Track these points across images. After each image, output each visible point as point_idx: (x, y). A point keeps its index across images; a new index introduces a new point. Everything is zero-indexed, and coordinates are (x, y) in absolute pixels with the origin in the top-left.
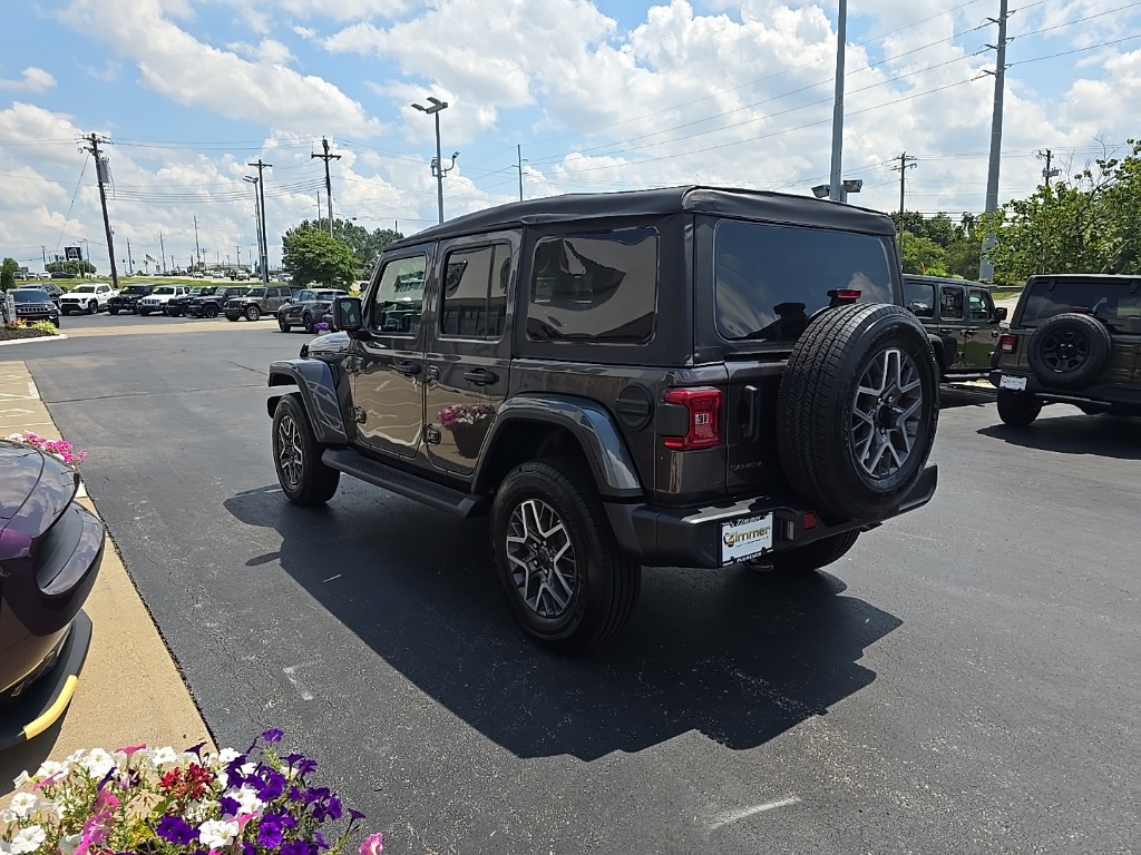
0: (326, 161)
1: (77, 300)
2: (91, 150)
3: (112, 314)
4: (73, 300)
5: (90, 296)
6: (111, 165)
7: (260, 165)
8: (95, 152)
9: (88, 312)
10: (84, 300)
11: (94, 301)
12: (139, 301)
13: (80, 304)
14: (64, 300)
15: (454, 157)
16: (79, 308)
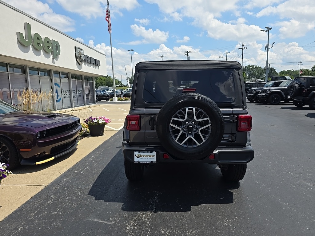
0: (243, 50)
2: (187, 55)
7: (227, 53)
15: (273, 44)
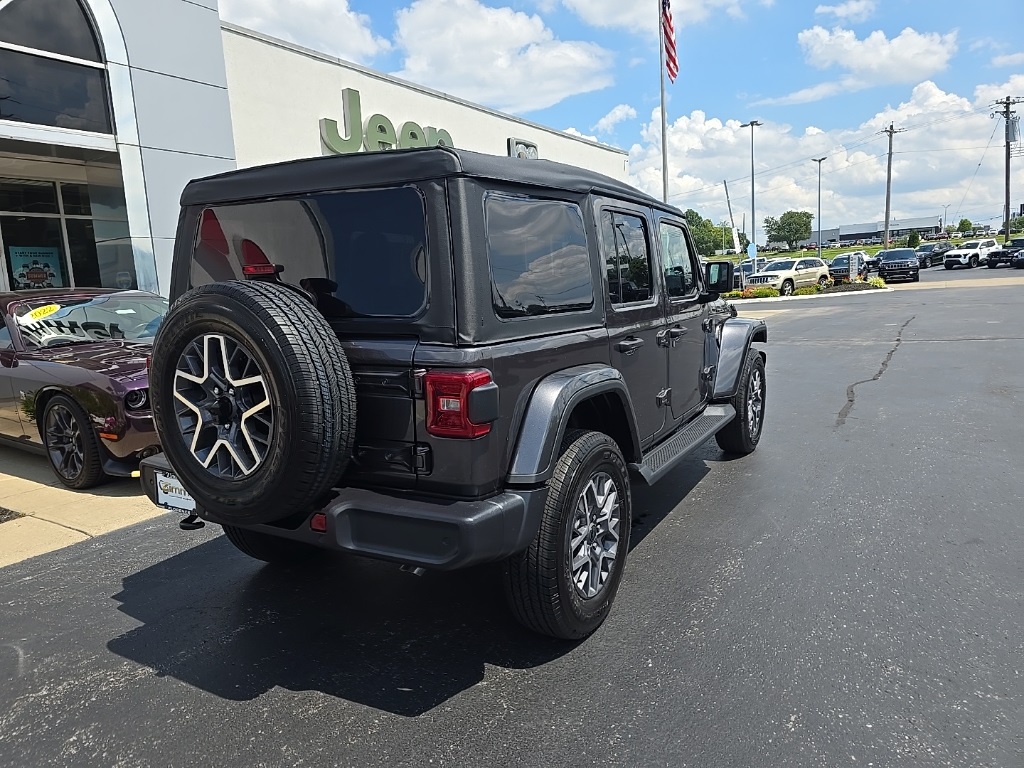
1: (959, 256)
2: (1003, 113)
3: (990, 268)
4: (956, 256)
5: (972, 252)
6: (1020, 125)
8: (1007, 113)
9: (969, 266)
10: (965, 255)
11: (977, 255)
12: (1016, 254)
13: (961, 260)
14: (948, 256)
16: (959, 263)
